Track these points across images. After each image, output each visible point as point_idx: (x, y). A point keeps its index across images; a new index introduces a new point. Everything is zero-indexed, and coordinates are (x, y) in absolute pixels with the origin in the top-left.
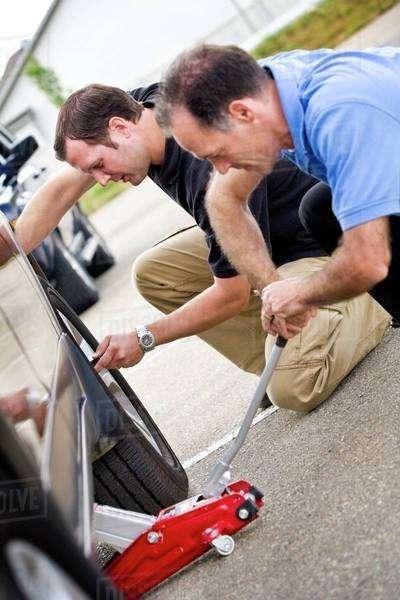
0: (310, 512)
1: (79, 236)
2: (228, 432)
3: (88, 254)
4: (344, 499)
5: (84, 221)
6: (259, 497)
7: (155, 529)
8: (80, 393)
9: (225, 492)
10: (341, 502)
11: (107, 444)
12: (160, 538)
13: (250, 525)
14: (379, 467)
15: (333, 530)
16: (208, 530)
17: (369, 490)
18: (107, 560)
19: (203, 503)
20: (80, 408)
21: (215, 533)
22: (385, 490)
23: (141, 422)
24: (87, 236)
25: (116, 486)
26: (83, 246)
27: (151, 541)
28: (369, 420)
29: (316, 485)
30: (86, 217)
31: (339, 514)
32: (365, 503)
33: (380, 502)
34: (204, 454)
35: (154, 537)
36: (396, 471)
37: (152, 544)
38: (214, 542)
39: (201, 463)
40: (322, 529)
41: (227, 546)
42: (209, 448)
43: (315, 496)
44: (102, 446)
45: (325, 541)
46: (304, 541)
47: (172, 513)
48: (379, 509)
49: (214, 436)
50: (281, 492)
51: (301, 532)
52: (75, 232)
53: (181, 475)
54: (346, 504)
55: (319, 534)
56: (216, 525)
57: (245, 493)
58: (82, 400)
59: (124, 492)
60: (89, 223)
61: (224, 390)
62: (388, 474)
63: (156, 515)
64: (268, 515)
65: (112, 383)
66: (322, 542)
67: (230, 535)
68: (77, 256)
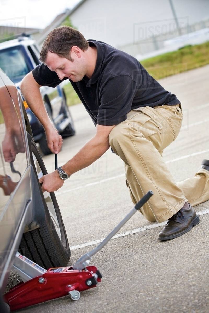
0: (123, 292)
1: (62, 116)
2: (99, 239)
3: (63, 126)
4: (141, 291)
5: (66, 109)
6: (100, 277)
7: (44, 276)
8: (30, 197)
9: (84, 269)
10: (139, 292)
11: (35, 226)
12: (45, 281)
13: (92, 289)
14: (164, 281)
15: (130, 304)
16: (70, 285)
17: (154, 291)
18: (18, 283)
19: (72, 271)
20: (27, 205)
21: (72, 288)
22: (162, 293)
23: (56, 220)
24: (65, 117)
25: (33, 248)
26: (62, 121)
27: (40, 282)
28: (167, 256)
29: (131, 279)
30: (68, 107)
31: (136, 298)
32: (150, 297)
33: (157, 299)
34: (83, 246)
35: (42, 280)
36: (171, 285)
37: (40, 283)
38: (71, 292)
39: (80, 250)
40: (125, 303)
41: (76, 296)
42: (86, 244)
43: (127, 285)
44: (32, 226)
45: (125, 309)
46: (115, 306)
47: (55, 271)
48: (156, 302)
49: (91, 238)
50: (113, 277)
51: (115, 301)
52: (60, 113)
53: (68, 253)
54: (141, 294)
55: (123, 304)
56: (74, 284)
57: (94, 273)
58: (29, 201)
59: (36, 252)
60: (69, 111)
61: (104, 217)
62: (166, 286)
63: (47, 269)
64: (103, 287)
65: (48, 197)
66: (123, 309)
67: (79, 291)
68: (57, 125)
